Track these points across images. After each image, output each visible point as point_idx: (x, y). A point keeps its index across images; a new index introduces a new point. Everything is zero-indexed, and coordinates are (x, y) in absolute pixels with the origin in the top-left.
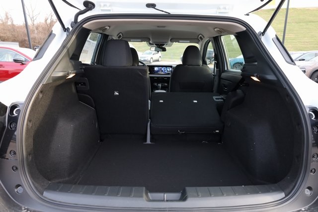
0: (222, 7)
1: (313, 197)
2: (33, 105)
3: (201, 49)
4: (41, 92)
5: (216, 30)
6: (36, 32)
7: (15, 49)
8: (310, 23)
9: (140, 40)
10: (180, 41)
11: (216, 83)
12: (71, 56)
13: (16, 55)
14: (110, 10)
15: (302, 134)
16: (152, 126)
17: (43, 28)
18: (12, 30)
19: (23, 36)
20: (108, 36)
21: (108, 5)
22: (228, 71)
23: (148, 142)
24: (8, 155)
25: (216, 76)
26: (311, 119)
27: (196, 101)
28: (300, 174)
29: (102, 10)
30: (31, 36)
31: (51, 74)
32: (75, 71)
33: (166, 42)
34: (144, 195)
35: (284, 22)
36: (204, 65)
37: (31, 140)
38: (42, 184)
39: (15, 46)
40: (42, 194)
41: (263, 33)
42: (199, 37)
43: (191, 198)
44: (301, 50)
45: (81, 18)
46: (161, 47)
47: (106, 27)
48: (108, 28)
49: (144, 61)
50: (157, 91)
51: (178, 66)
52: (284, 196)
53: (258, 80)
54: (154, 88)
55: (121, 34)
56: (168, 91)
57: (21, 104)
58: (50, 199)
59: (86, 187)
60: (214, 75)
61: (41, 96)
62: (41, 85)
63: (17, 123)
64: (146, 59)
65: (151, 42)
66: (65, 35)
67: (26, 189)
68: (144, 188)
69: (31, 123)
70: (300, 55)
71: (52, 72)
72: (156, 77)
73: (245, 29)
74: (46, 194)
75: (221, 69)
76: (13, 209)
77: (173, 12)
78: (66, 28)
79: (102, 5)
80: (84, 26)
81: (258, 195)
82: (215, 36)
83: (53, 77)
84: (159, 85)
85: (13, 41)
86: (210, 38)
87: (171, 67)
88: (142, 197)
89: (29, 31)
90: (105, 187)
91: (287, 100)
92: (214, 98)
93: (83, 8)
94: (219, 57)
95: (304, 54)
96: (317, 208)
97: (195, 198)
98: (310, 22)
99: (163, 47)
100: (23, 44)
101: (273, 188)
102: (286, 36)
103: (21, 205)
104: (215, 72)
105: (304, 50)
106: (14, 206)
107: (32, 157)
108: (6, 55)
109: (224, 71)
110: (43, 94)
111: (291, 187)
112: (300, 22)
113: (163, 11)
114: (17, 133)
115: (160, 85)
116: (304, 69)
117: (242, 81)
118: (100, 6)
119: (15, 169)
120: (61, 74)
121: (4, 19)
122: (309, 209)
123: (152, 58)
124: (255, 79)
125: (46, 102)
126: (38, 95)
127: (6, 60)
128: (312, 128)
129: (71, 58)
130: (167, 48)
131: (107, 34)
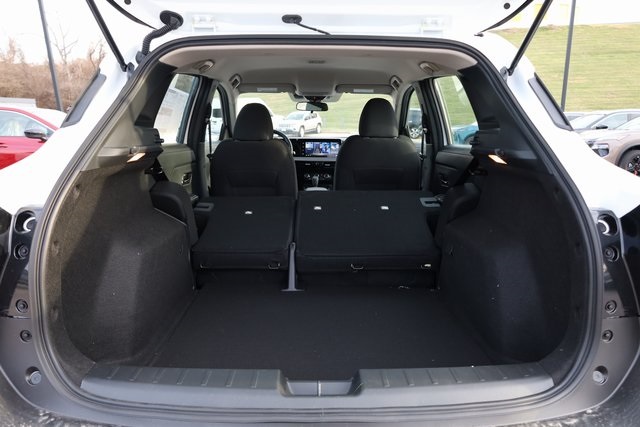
0: (429, 20)
1: (609, 387)
2: (61, 212)
3: (396, 106)
4: (78, 186)
5: (422, 66)
6: (70, 77)
7: (30, 111)
8: (616, 56)
9: (276, 89)
10: (355, 90)
11: (427, 173)
12: (136, 117)
13: (31, 122)
14: (212, 29)
15: (584, 262)
16: (298, 255)
17: (84, 70)
18: (23, 75)
19: (44, 85)
20: (212, 80)
21: (208, 18)
22: (449, 148)
23: (292, 287)
24: (13, 310)
25: (425, 157)
26: (601, 233)
27: (386, 208)
28: (582, 342)
29: (196, 29)
30: (61, 86)
31: (98, 152)
32: (145, 148)
33: (327, 93)
34: (278, 384)
35: (565, 53)
36: (403, 137)
37: (58, 280)
38: (79, 366)
39: (29, 105)
40: (78, 385)
41: (511, 71)
42: (393, 81)
43: (371, 390)
44: (601, 109)
45: (155, 44)
46: (317, 103)
47: (207, 63)
48: (211, 64)
49: (288, 132)
50: (309, 189)
51: (351, 139)
52: (552, 385)
53: (503, 162)
54: (305, 183)
55: (237, 78)
56: (332, 189)
57: (38, 210)
58: (93, 395)
59: (165, 370)
60: (422, 156)
61: (77, 194)
62: (77, 173)
63: (29, 246)
64: (291, 128)
65: (297, 93)
66: (124, 77)
67: (47, 375)
68: (279, 372)
69: (58, 247)
70: (596, 118)
71: (99, 149)
72: (308, 162)
73: (475, 62)
74: (86, 385)
75: (436, 145)
76: (22, 415)
77: (334, 30)
78: (127, 63)
79: (197, 18)
80: (162, 60)
81: (502, 383)
82: (422, 79)
83: (100, 158)
84: (314, 177)
85: (24, 97)
86: (413, 83)
87: (338, 141)
88: (274, 388)
89: (57, 75)
90: (203, 370)
91: (556, 196)
92: (423, 200)
93: (159, 25)
94: (432, 121)
95: (606, 115)
96: (616, 407)
97: (379, 390)
98: (617, 52)
99: (322, 102)
100: (43, 102)
101: (531, 370)
102: (569, 81)
103: (38, 407)
104: (425, 150)
105: (606, 109)
106: (24, 409)
107: (59, 315)
108: (11, 124)
109: (442, 148)
110: (82, 191)
111: (566, 367)
112: (598, 54)
113: (315, 30)
114: (30, 267)
115: (316, 178)
116: (606, 147)
117: (474, 164)
118: (193, 21)
119: (26, 336)
120: (116, 153)
121: (6, 53)
122: (600, 410)
123: (303, 127)
124: (497, 159)
125: (87, 208)
126: (71, 192)
127: (9, 133)
128: (603, 251)
129: (137, 124)
130: (330, 105)
131: (210, 77)
